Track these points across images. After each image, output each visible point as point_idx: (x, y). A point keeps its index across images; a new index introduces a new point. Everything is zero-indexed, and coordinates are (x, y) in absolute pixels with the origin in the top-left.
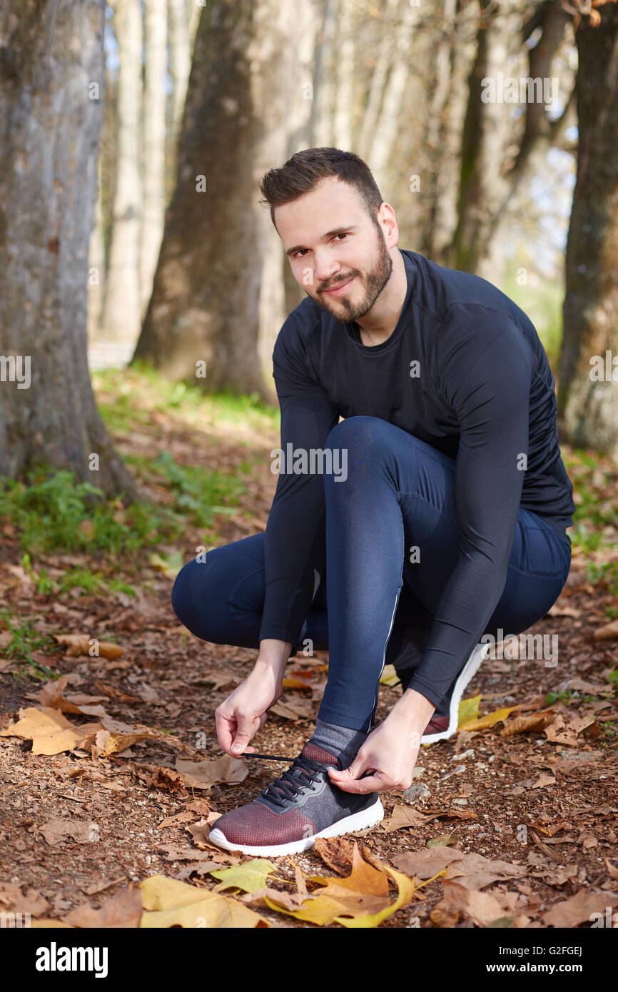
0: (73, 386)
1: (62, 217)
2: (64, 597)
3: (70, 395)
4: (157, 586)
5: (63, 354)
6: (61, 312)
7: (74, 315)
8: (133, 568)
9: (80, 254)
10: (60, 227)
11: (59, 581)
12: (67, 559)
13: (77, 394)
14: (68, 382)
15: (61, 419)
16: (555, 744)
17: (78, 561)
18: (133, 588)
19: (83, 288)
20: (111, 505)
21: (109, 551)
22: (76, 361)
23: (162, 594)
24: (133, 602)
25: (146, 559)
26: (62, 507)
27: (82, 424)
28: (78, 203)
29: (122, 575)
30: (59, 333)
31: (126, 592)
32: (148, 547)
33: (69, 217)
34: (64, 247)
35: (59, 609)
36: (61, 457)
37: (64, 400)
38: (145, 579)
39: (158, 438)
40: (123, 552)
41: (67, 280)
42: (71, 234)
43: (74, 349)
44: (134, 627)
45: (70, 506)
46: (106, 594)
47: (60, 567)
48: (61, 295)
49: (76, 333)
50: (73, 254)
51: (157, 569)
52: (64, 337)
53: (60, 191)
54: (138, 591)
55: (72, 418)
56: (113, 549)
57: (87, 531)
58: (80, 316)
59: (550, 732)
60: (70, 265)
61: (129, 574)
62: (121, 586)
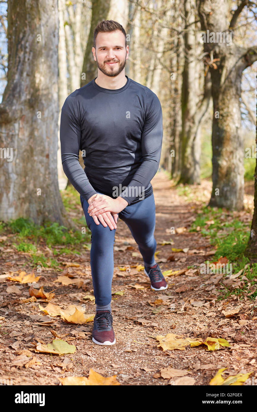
0: (56, 198)
1: (49, 147)
2: (61, 255)
3: (55, 200)
4: (86, 252)
5: (52, 188)
6: (51, 176)
7: (55, 176)
8: (79, 248)
9: (55, 158)
10: (49, 150)
11: (59, 252)
12: (60, 247)
13: (57, 200)
14: (54, 196)
15: (53, 208)
16: (187, 276)
17: (63, 247)
18: (79, 253)
19: (56, 168)
20: (69, 232)
21: (71, 244)
22: (56, 190)
23: (88, 254)
24: (80, 256)
25: (82, 246)
26: (56, 232)
27: (59, 209)
28: (54, 143)
29: (76, 250)
30: (50, 182)
31: (78, 254)
32: (82, 243)
33: (51, 147)
34: (50, 156)
35: (61, 258)
36: (54, 219)
37: (53, 202)
38: (82, 251)
39: (79, 213)
40: (75, 244)
41: (52, 166)
42: (52, 152)
43: (55, 186)
44: (81, 261)
45: (59, 233)
46: (72, 254)
47: (58, 249)
48: (51, 171)
49: (55, 182)
50: (53, 158)
51: (85, 248)
52: (52, 183)
53: (48, 140)
54: (81, 254)
55: (56, 207)
56: (72, 244)
57: (64, 239)
58: (56, 176)
59: (186, 273)
60: (52, 162)
61: (78, 250)
62: (76, 252)
